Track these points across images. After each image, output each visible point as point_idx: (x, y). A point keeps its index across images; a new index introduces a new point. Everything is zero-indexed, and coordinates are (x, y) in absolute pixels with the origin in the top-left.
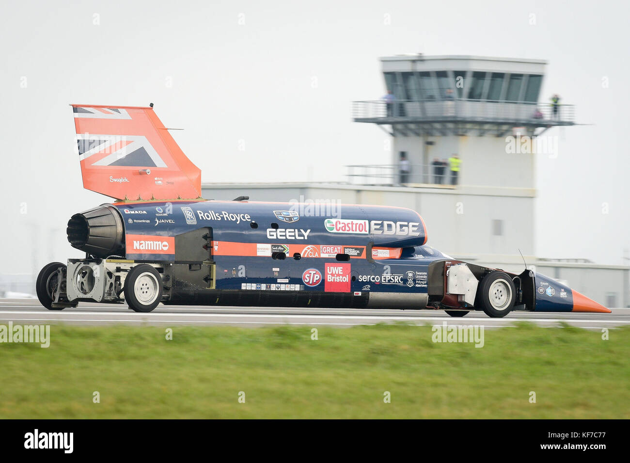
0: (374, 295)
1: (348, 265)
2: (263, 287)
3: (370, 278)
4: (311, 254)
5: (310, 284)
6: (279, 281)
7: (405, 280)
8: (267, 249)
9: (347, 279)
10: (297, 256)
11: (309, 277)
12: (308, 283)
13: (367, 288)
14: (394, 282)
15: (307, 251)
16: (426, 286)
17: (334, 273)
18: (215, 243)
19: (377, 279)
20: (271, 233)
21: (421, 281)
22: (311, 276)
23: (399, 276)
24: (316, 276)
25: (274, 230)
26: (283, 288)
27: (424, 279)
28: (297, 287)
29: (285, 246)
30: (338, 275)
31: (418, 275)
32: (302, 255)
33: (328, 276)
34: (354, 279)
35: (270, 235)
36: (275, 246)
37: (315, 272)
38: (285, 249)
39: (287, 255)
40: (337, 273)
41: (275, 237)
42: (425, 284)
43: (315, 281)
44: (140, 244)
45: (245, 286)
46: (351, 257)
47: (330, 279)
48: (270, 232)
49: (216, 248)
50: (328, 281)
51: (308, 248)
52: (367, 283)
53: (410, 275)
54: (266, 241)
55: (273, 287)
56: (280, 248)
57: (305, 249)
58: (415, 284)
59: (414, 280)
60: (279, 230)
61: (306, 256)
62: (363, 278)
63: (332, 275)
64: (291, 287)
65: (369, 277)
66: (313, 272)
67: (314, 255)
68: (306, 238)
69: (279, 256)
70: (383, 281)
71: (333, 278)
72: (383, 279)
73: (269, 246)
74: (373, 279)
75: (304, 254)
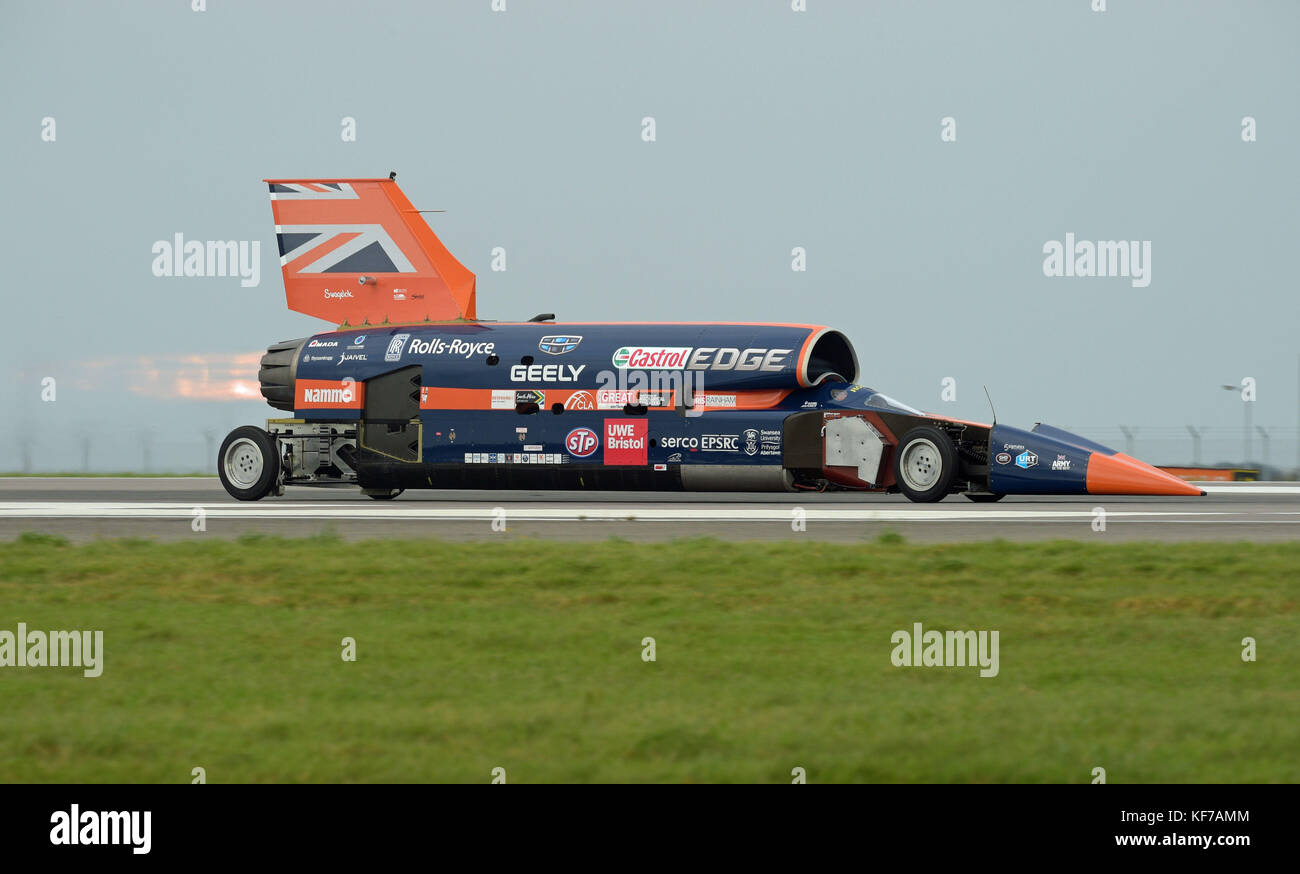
0: (688, 470)
1: (644, 422)
2: (501, 458)
3: (680, 442)
4: (581, 405)
5: (580, 454)
6: (526, 448)
7: (741, 444)
8: (508, 398)
9: (640, 444)
10: (558, 408)
11: (578, 442)
12: (576, 451)
13: (676, 458)
14: (723, 448)
15: (574, 400)
16: (779, 453)
17: (619, 434)
18: (423, 389)
19: (694, 443)
20: (518, 373)
21: (770, 445)
22: (581, 441)
23: (731, 438)
24: (588, 439)
25: (525, 367)
26: (533, 459)
27: (776, 441)
28: (557, 459)
29: (539, 392)
30: (627, 438)
31: (765, 435)
32: (565, 407)
33: (610, 439)
34: (653, 444)
35: (516, 376)
36: (521, 394)
37: (586, 434)
38: (538, 398)
39: (542, 407)
40: (624, 434)
41: (523, 379)
42: (777, 450)
43: (586, 448)
44: (314, 394)
45: (469, 458)
46: (649, 409)
47: (612, 444)
48: (516, 370)
49: (424, 398)
50: (610, 447)
51: (578, 396)
52: (675, 450)
53: (751, 435)
54: (508, 385)
55: (518, 459)
56: (529, 396)
57: (573, 396)
58: (760, 450)
59: (758, 445)
60: (531, 367)
61: (572, 408)
62: (669, 442)
63: (617, 437)
64: (548, 459)
65: (678, 440)
66: (583, 434)
67: (587, 406)
68: (575, 379)
69: (526, 409)
70: (703, 446)
71: (618, 442)
72: (703, 442)
73: (512, 393)
74: (687, 443)
75: (570, 405)
